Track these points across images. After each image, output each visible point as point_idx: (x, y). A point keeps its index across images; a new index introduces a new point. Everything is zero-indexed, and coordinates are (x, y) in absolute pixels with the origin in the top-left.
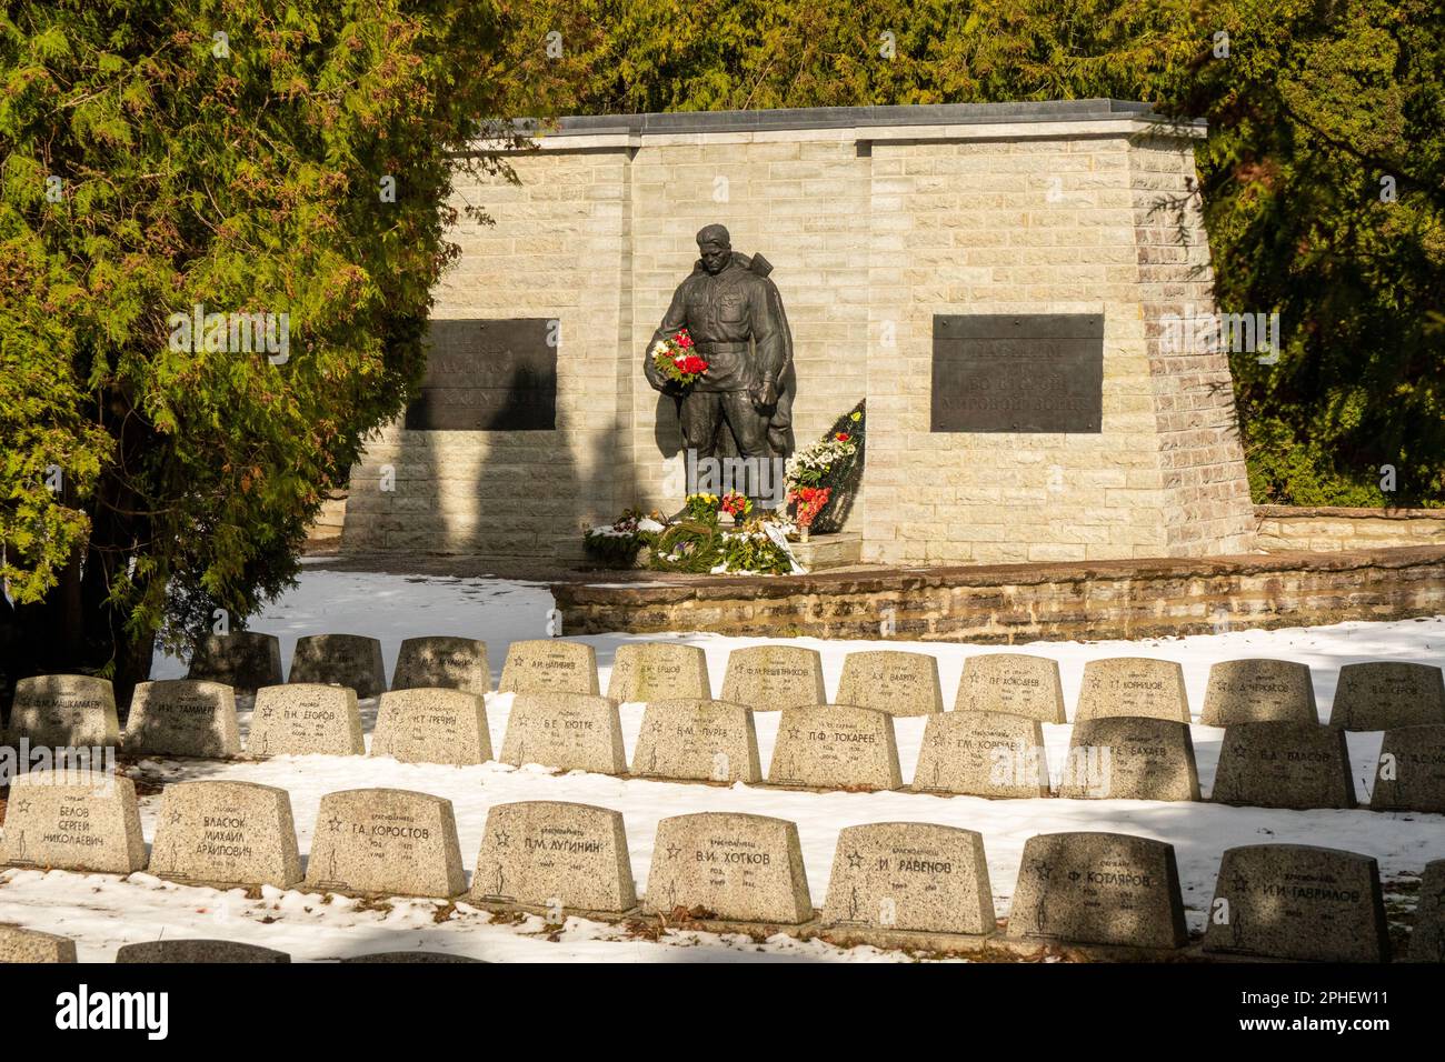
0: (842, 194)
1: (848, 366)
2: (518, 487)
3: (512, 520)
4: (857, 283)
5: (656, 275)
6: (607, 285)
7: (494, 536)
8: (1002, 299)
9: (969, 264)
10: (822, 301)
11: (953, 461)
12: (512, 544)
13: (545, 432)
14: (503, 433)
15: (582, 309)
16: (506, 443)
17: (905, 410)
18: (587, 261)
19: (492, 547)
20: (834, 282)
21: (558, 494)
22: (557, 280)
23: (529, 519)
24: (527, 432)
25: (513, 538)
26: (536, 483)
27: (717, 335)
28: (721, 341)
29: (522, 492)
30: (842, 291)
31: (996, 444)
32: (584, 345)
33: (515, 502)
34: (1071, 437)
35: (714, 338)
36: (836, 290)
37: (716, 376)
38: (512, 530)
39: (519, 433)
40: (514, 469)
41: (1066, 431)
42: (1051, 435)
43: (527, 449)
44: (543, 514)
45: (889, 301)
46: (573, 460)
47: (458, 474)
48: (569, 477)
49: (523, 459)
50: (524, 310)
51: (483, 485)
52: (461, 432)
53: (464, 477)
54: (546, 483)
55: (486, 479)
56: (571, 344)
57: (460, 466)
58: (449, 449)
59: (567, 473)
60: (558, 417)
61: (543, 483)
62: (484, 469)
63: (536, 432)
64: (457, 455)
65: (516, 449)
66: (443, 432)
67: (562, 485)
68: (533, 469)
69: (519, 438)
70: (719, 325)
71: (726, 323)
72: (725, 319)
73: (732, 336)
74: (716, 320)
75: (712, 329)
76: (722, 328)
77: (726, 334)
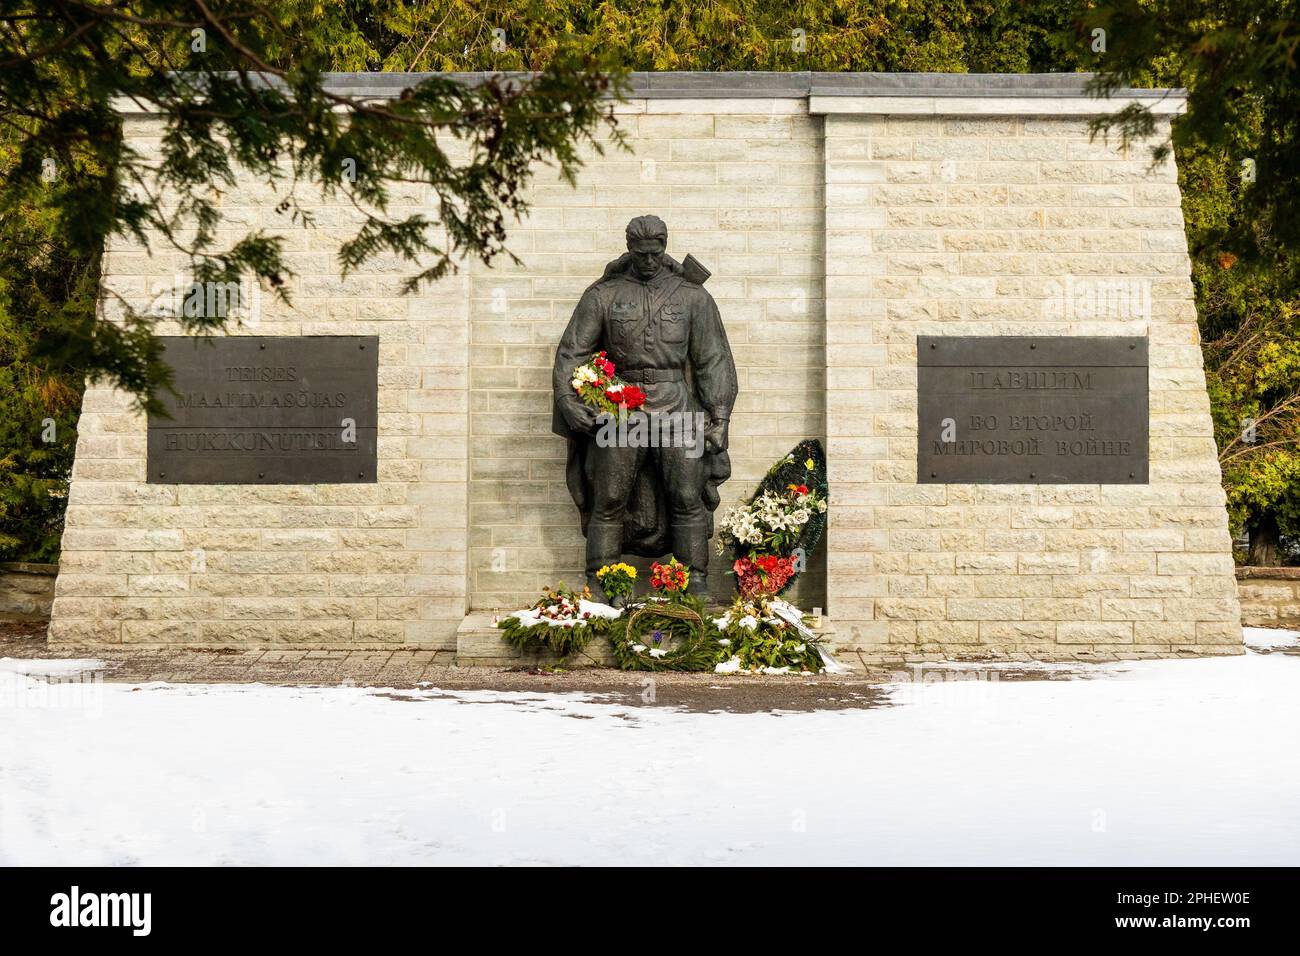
0: (772, 181)
1: (778, 399)
2: (323, 559)
3: (316, 603)
6: (448, 294)
7: (288, 624)
8: (1010, 318)
9: (965, 273)
10: (743, 318)
11: (952, 520)
12: (317, 635)
13: (363, 486)
14: (297, 487)
15: (413, 324)
16: (303, 501)
17: (882, 456)
19: (286, 638)
20: (759, 293)
21: (384, 568)
22: (374, 285)
23: (342, 601)
24: (335, 486)
25: (317, 626)
26: (349, 553)
27: (656, 357)
28: (661, 367)
29: (330, 565)
30: (770, 304)
31: (1008, 498)
32: (418, 371)
33: (319, 578)
34: (1107, 488)
35: (652, 362)
36: (762, 303)
38: (316, 617)
39: (322, 487)
40: (315, 534)
41: (1100, 481)
42: (1082, 487)
43: (334, 508)
44: (362, 595)
45: (856, 318)
46: (405, 523)
47: (232, 543)
48: (399, 545)
49: (329, 522)
50: (326, 324)
51: (269, 556)
52: (234, 486)
53: (240, 546)
54: (365, 553)
55: (275, 548)
56: (398, 370)
57: (232, 531)
58: (215, 510)
59: (397, 540)
60: (381, 466)
61: (360, 553)
62: (270, 535)
63: (348, 485)
64: (228, 517)
65: (319, 509)
66: (208, 487)
67: (389, 555)
68: (345, 535)
69: (322, 494)
70: (659, 345)
71: (667, 342)
72: (667, 338)
73: (675, 360)
74: (656, 340)
75: (649, 351)
76: (663, 350)
77: (668, 358)
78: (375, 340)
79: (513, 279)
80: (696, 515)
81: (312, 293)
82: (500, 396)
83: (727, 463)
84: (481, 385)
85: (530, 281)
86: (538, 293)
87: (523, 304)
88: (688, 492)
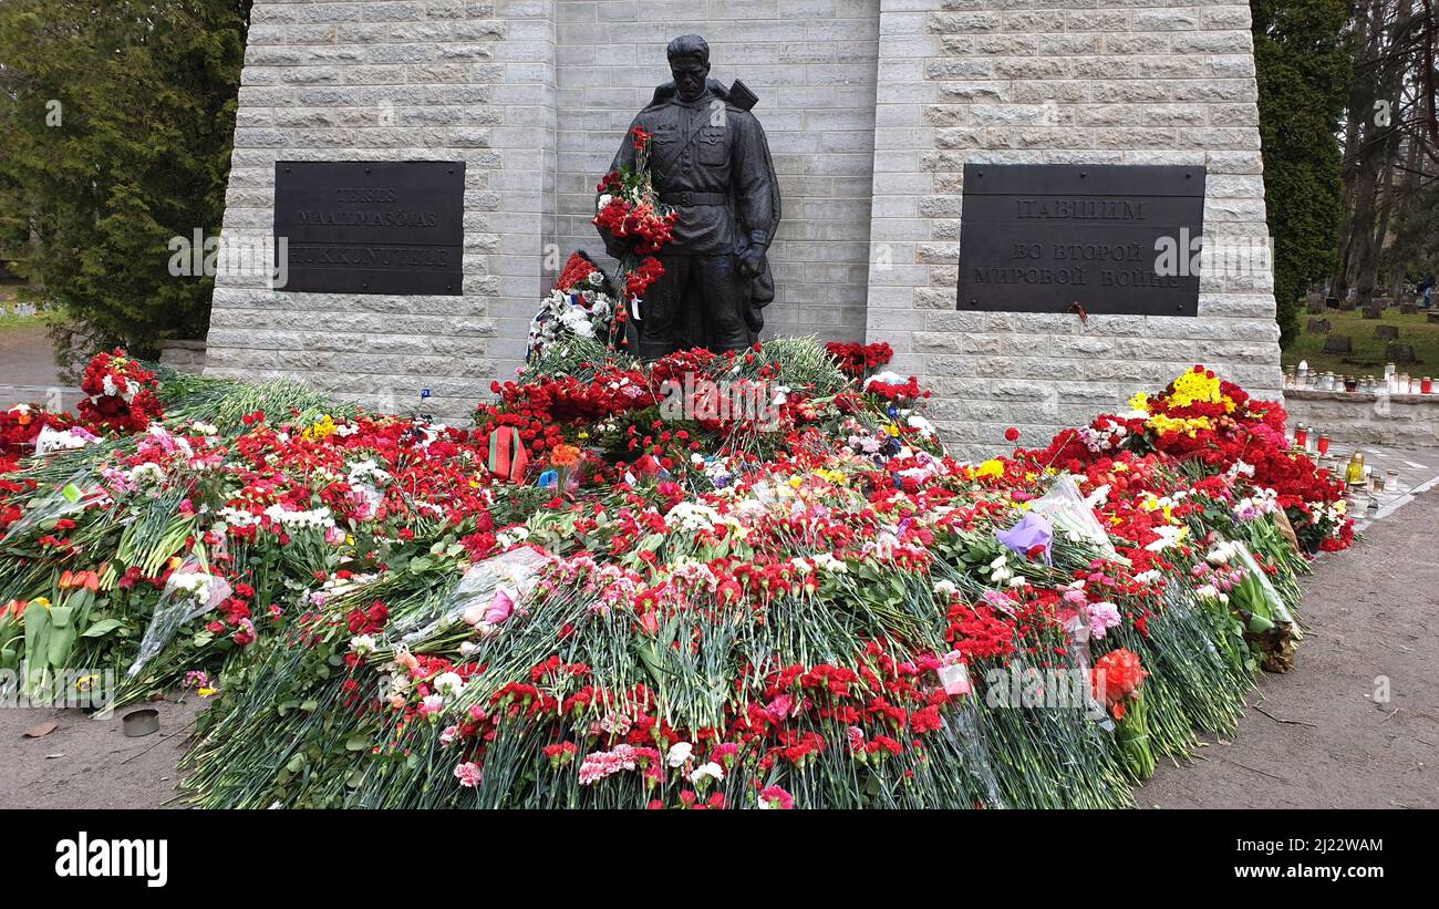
1: (829, 228)
2: (416, 363)
4: (846, 127)
5: (585, 115)
6: (526, 123)
8: (1060, 146)
9: (1017, 102)
10: (799, 150)
11: (989, 347)
13: (451, 298)
14: (395, 298)
15: (494, 151)
16: (401, 310)
17: (922, 283)
18: (500, 92)
20: (815, 126)
21: (468, 372)
22: (461, 115)
24: (427, 298)
26: (438, 358)
27: (693, 180)
28: (698, 189)
29: (422, 368)
30: (826, 137)
31: (1046, 327)
32: (499, 195)
34: (1154, 320)
35: (689, 184)
36: (818, 136)
37: (692, 235)
39: (416, 298)
40: (410, 340)
41: (1147, 313)
42: (1127, 317)
43: (427, 317)
44: (449, 396)
45: (903, 147)
46: (486, 333)
47: (340, 345)
48: (480, 352)
49: (422, 329)
50: (421, 150)
51: (370, 357)
52: (344, 295)
53: (347, 348)
54: (452, 358)
55: (377, 351)
56: (482, 194)
57: (342, 335)
58: (327, 316)
59: (479, 347)
60: (466, 281)
61: (449, 359)
62: (371, 340)
63: (438, 297)
64: (338, 322)
65: (414, 318)
66: (321, 295)
67: (471, 361)
68: (434, 341)
69: (415, 304)
70: (697, 168)
71: (705, 165)
72: (704, 160)
73: (713, 183)
74: (694, 162)
75: (688, 174)
76: (700, 172)
77: (706, 182)
78: (462, 166)
79: (592, 113)
80: (735, 336)
81: (408, 122)
82: (581, 221)
83: (770, 287)
84: (567, 211)
85: (607, 114)
86: (614, 126)
87: (602, 136)
88: (729, 314)
